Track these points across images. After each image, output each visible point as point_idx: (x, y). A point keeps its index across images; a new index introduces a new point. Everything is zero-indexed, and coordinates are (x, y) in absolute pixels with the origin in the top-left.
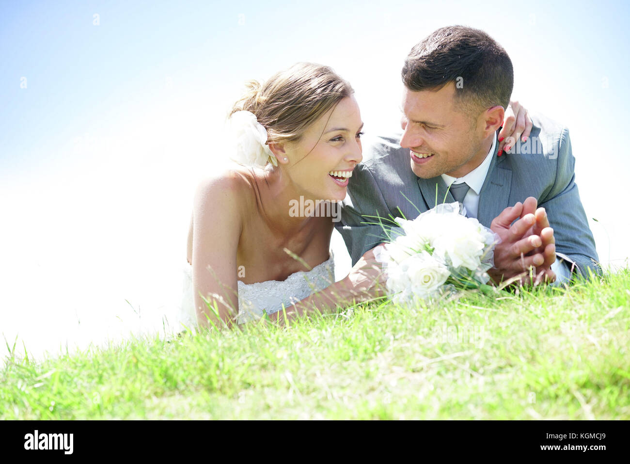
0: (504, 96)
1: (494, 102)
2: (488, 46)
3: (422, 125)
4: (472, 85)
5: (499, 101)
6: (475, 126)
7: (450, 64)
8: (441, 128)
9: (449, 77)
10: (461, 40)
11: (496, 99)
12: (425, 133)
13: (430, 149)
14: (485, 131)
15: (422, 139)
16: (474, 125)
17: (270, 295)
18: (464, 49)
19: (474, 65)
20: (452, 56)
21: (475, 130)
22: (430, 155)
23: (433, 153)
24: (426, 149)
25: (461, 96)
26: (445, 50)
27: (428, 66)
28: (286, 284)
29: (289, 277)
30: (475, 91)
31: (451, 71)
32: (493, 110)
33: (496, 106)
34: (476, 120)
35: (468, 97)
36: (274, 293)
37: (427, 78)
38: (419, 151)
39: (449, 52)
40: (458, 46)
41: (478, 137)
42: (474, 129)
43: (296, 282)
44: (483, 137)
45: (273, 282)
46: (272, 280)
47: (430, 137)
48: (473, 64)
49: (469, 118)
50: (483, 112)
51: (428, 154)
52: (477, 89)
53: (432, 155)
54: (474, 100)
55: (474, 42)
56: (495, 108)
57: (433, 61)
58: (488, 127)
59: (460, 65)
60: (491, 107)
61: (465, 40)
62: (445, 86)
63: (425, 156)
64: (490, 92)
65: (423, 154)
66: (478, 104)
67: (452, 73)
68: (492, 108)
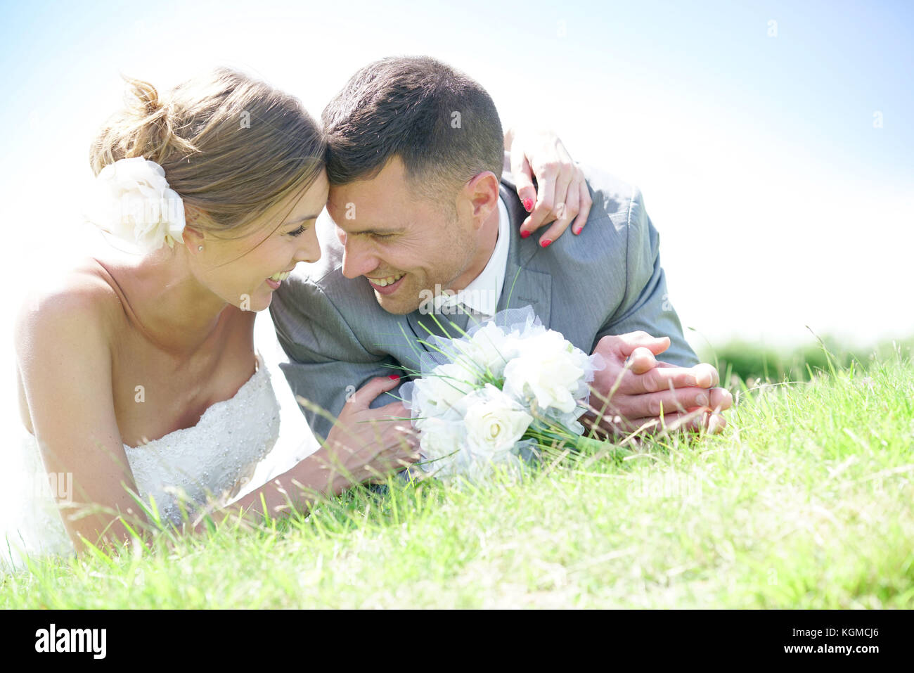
0: (490, 153)
1: (475, 168)
2: (440, 82)
3: (370, 234)
4: (430, 153)
5: (483, 164)
6: (455, 214)
7: (384, 128)
8: (398, 233)
9: (389, 148)
10: (394, 83)
11: (477, 161)
12: (379, 246)
13: (394, 269)
14: (475, 216)
15: (376, 257)
16: (452, 214)
17: (178, 456)
18: (402, 96)
19: (424, 119)
20: (384, 113)
21: (458, 220)
22: (397, 277)
23: (403, 274)
24: (388, 270)
25: (417, 175)
26: (372, 107)
27: (351, 140)
28: (200, 430)
29: (202, 416)
30: (437, 159)
31: (388, 138)
32: (476, 181)
33: (481, 172)
34: (454, 205)
35: (429, 172)
36: (182, 450)
37: (354, 160)
38: (379, 276)
39: (378, 109)
40: (390, 94)
41: (465, 231)
42: (455, 220)
43: (216, 421)
44: (476, 228)
45: (178, 434)
46: (175, 429)
47: (387, 250)
48: (422, 118)
49: (441, 205)
50: (460, 188)
51: (393, 277)
52: (441, 156)
53: (402, 277)
54: (439, 174)
55: (415, 81)
56: (478, 177)
57: (356, 130)
58: (478, 210)
59: (400, 125)
60: (472, 177)
61: (398, 81)
62: (387, 165)
63: (391, 281)
64: (464, 154)
65: (386, 278)
66: (448, 179)
67: (390, 141)
68: (474, 177)
